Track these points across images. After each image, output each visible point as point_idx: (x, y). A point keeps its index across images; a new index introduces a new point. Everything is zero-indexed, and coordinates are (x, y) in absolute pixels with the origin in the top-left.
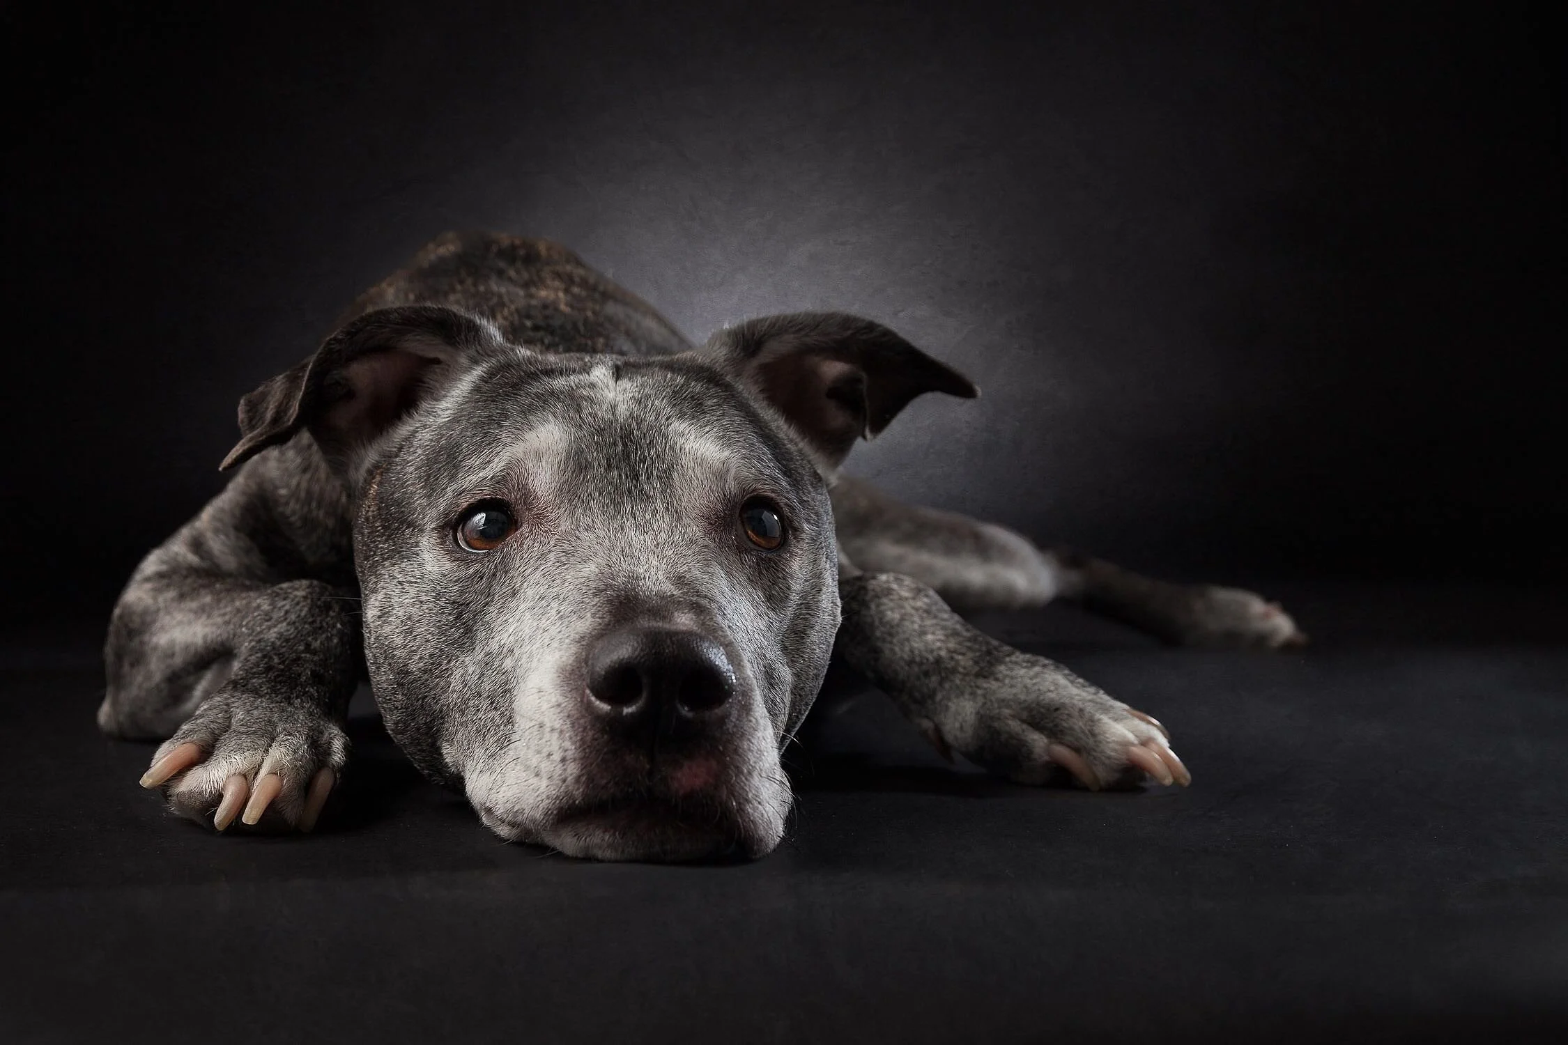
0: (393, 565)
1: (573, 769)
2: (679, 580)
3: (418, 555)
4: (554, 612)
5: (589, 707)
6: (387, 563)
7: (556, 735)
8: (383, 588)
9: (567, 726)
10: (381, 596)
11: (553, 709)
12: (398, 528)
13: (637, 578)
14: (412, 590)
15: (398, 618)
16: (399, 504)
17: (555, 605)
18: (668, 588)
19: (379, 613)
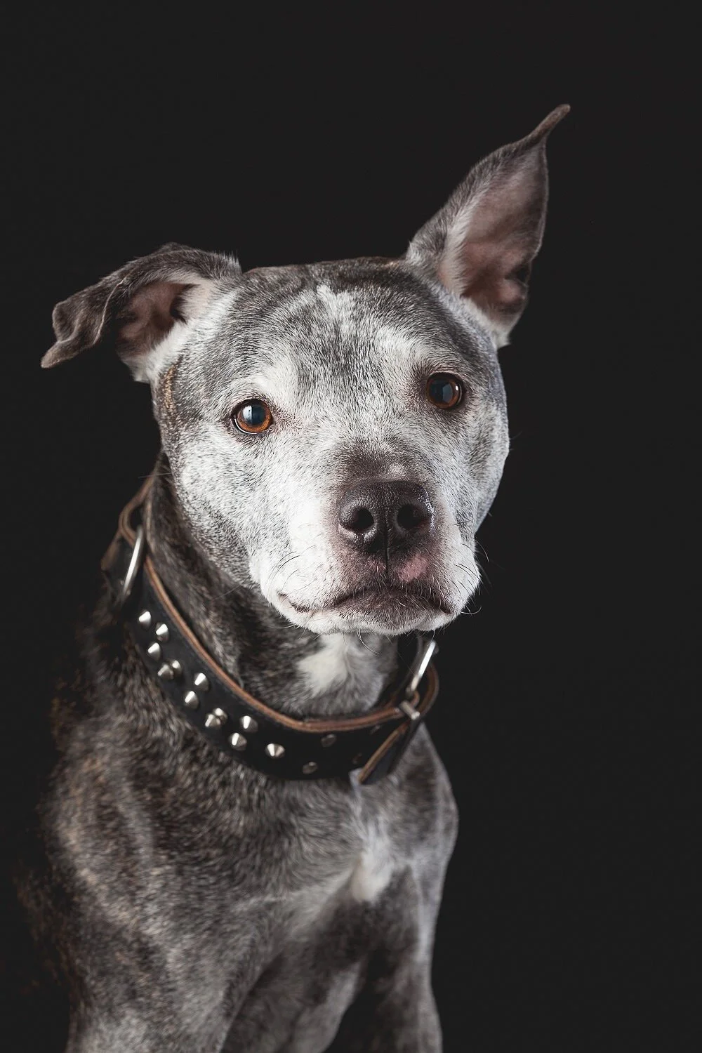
0: (193, 446)
1: (338, 574)
2: (393, 440)
3: (209, 437)
4: (309, 475)
5: (342, 535)
6: (189, 444)
7: (324, 552)
8: (189, 463)
9: (330, 547)
10: (189, 468)
11: (320, 536)
12: (193, 421)
13: (364, 442)
14: (209, 460)
15: (204, 481)
16: (190, 403)
17: (309, 470)
18: (385, 447)
19: (192, 481)
